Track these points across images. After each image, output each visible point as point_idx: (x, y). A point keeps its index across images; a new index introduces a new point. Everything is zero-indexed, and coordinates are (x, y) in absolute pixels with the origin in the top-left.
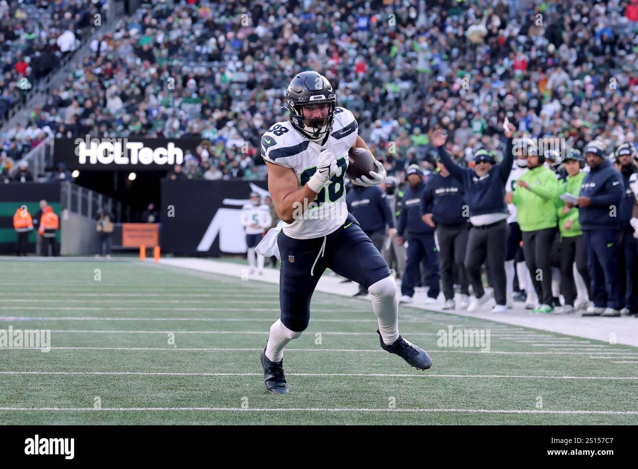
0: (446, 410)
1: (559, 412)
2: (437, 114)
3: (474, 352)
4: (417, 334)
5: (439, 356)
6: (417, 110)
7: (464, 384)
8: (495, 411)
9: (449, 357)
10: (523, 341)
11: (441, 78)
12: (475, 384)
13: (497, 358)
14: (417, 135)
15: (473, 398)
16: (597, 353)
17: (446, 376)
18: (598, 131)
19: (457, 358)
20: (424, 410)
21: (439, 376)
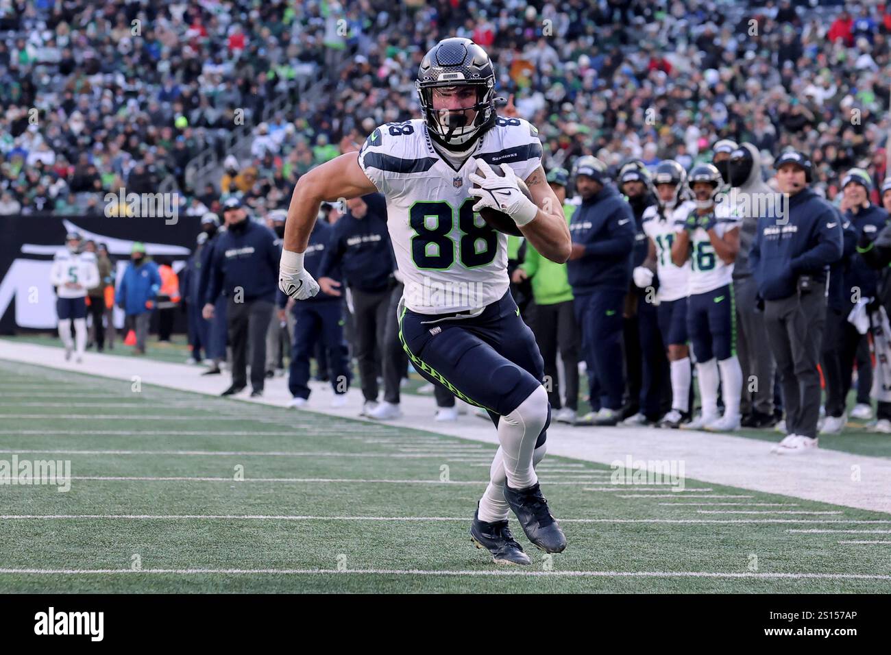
0: (361, 571)
1: (534, 573)
2: (353, 114)
3: (406, 481)
4: (318, 453)
5: (352, 487)
6: (323, 108)
7: (389, 531)
8: (436, 573)
9: (367, 489)
10: (482, 465)
11: (360, 59)
12: (406, 531)
13: (442, 490)
14: (323, 146)
15: (402, 552)
16: (596, 483)
17: (361, 518)
18: (601, 141)
19: (380, 491)
20: (326, 571)
21: (352, 518)
